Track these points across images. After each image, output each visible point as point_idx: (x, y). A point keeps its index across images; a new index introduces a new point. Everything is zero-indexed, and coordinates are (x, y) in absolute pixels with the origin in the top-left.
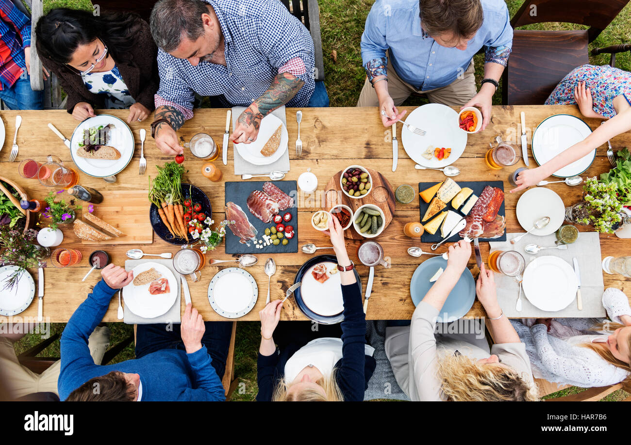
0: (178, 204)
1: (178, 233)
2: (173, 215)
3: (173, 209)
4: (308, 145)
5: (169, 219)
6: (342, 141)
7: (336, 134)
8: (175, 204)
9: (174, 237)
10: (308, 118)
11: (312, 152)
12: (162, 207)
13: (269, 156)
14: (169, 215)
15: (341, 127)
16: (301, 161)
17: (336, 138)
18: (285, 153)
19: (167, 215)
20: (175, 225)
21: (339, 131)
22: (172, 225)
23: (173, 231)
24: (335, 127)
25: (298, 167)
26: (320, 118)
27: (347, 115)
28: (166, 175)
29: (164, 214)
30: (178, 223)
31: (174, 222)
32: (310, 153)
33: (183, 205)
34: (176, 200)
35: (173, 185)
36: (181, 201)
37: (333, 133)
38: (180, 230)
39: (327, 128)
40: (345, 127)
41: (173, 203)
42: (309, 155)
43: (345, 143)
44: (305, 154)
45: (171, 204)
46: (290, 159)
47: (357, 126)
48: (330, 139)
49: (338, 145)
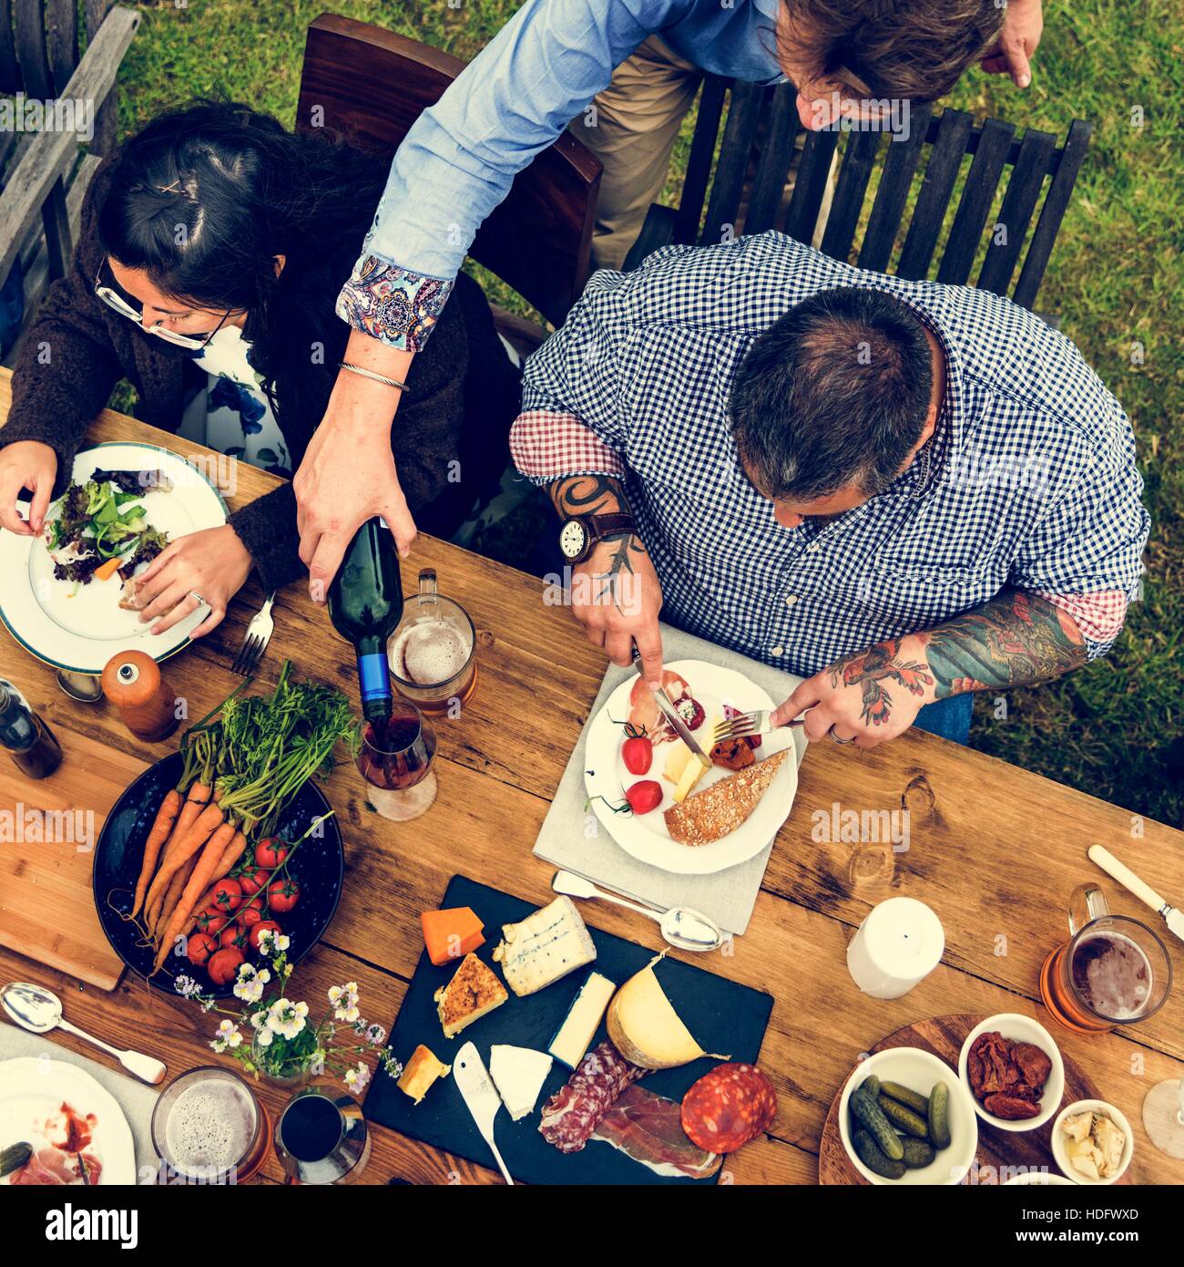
0: (239, 828)
1: (153, 918)
2: (196, 848)
3: (214, 831)
4: (852, 861)
5: (169, 850)
6: (987, 902)
7: (976, 864)
8: (232, 822)
9: (131, 917)
10: (888, 761)
11: (856, 894)
12: (185, 796)
13: (690, 843)
14: (184, 837)
15: (1000, 844)
16: (800, 914)
17: (968, 881)
18: (752, 860)
19: (179, 832)
20: (171, 883)
21: (992, 857)
22: (162, 876)
23: (146, 896)
24: (978, 833)
25: (779, 932)
26: (931, 779)
27: (1039, 811)
28: (291, 714)
29: (175, 820)
30: (186, 884)
31: (176, 873)
32: (847, 896)
33: (250, 846)
34: (247, 814)
35: (279, 767)
36: (257, 830)
37: (963, 854)
38: (166, 911)
39: (946, 827)
40: (1019, 852)
41: (228, 813)
42: (842, 904)
43: (998, 915)
44: (828, 892)
45: (223, 811)
46: (761, 889)
47: (1064, 866)
48: (945, 876)
49: (968, 913)
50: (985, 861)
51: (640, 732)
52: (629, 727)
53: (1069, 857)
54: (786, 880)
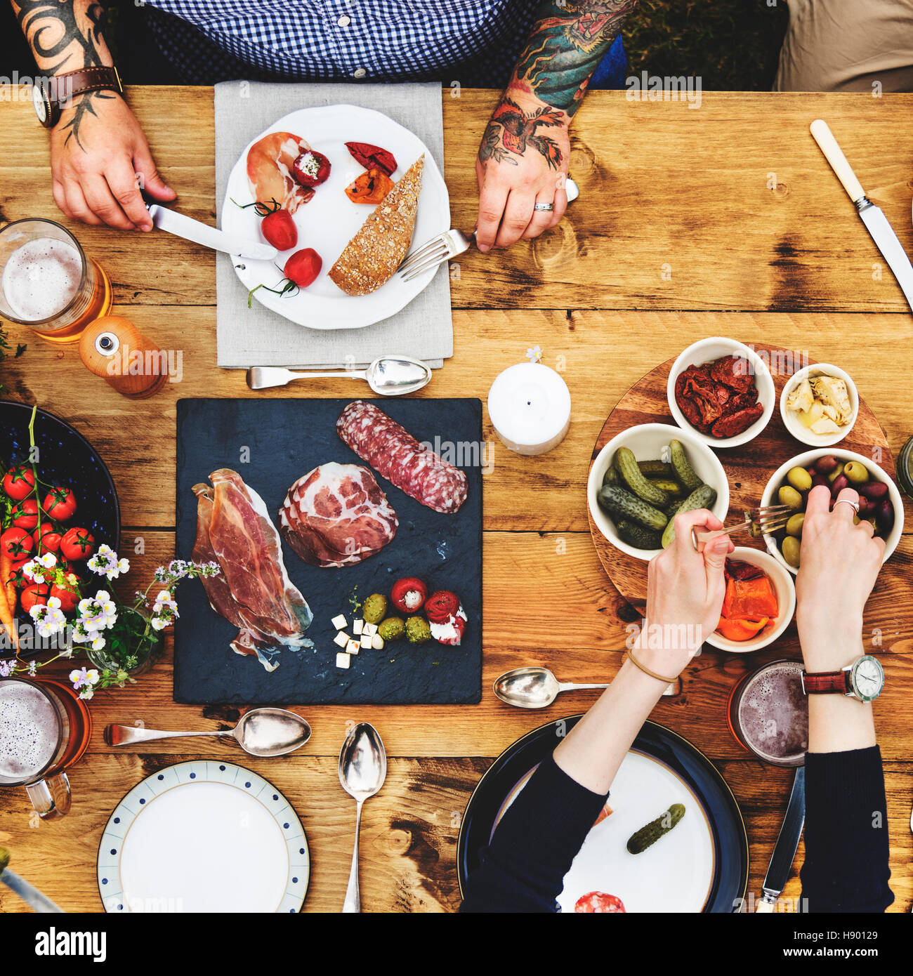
6: (676, 235)
7: (653, 203)
11: (547, 278)
13: (366, 291)
15: (672, 174)
16: (499, 318)
17: (652, 223)
21: (668, 190)
24: (646, 173)
25: (485, 343)
27: (700, 127)
32: (539, 283)
37: (640, 199)
39: (614, 178)
40: (693, 175)
42: (536, 293)
43: (692, 244)
44: (520, 287)
46: (453, 309)
48: (627, 226)
49: (662, 253)
50: (662, 197)
51: (271, 206)
52: (259, 205)
53: (742, 161)
54: (475, 291)
